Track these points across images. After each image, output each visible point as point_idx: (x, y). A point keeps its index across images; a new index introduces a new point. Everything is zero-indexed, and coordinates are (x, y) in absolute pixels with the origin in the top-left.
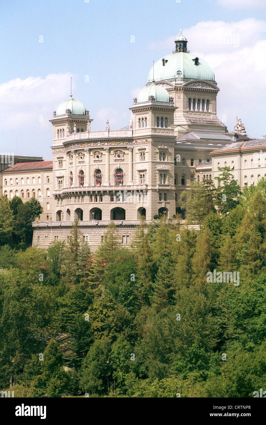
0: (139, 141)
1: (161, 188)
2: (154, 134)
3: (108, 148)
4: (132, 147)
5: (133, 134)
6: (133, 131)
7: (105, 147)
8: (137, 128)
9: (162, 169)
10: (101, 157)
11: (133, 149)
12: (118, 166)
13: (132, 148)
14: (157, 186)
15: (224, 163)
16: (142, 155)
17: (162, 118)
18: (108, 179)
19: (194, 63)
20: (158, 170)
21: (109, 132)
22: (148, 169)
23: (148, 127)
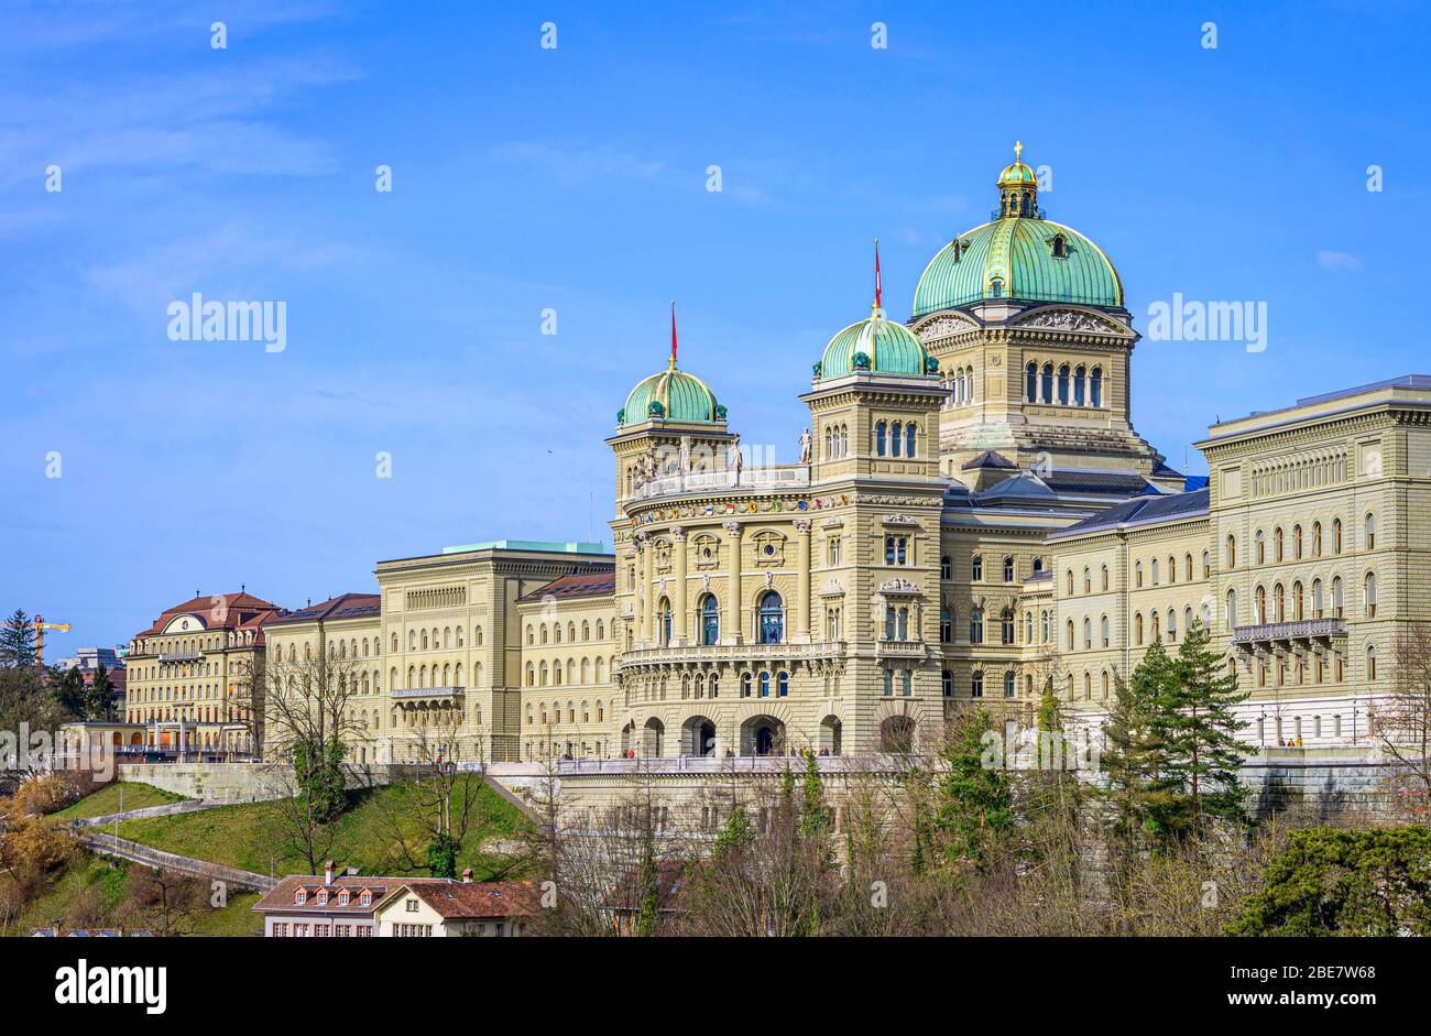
0: (826, 500)
1: (889, 651)
2: (866, 476)
3: (736, 525)
4: (806, 519)
5: (810, 479)
6: (810, 468)
7: (726, 521)
8: (822, 459)
9: (895, 591)
10: (717, 552)
11: (810, 527)
12: (764, 584)
13: (809, 523)
14: (878, 647)
15: (1083, 570)
16: (835, 543)
17: (897, 426)
18: (737, 626)
19: (1051, 250)
20: (882, 593)
21: (739, 471)
22: (847, 590)
23: (849, 455)
